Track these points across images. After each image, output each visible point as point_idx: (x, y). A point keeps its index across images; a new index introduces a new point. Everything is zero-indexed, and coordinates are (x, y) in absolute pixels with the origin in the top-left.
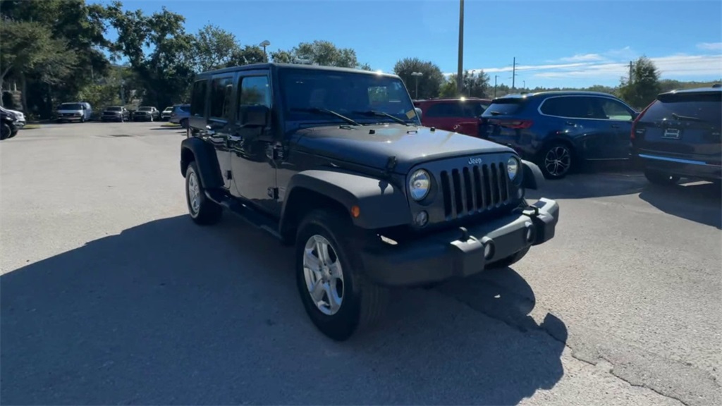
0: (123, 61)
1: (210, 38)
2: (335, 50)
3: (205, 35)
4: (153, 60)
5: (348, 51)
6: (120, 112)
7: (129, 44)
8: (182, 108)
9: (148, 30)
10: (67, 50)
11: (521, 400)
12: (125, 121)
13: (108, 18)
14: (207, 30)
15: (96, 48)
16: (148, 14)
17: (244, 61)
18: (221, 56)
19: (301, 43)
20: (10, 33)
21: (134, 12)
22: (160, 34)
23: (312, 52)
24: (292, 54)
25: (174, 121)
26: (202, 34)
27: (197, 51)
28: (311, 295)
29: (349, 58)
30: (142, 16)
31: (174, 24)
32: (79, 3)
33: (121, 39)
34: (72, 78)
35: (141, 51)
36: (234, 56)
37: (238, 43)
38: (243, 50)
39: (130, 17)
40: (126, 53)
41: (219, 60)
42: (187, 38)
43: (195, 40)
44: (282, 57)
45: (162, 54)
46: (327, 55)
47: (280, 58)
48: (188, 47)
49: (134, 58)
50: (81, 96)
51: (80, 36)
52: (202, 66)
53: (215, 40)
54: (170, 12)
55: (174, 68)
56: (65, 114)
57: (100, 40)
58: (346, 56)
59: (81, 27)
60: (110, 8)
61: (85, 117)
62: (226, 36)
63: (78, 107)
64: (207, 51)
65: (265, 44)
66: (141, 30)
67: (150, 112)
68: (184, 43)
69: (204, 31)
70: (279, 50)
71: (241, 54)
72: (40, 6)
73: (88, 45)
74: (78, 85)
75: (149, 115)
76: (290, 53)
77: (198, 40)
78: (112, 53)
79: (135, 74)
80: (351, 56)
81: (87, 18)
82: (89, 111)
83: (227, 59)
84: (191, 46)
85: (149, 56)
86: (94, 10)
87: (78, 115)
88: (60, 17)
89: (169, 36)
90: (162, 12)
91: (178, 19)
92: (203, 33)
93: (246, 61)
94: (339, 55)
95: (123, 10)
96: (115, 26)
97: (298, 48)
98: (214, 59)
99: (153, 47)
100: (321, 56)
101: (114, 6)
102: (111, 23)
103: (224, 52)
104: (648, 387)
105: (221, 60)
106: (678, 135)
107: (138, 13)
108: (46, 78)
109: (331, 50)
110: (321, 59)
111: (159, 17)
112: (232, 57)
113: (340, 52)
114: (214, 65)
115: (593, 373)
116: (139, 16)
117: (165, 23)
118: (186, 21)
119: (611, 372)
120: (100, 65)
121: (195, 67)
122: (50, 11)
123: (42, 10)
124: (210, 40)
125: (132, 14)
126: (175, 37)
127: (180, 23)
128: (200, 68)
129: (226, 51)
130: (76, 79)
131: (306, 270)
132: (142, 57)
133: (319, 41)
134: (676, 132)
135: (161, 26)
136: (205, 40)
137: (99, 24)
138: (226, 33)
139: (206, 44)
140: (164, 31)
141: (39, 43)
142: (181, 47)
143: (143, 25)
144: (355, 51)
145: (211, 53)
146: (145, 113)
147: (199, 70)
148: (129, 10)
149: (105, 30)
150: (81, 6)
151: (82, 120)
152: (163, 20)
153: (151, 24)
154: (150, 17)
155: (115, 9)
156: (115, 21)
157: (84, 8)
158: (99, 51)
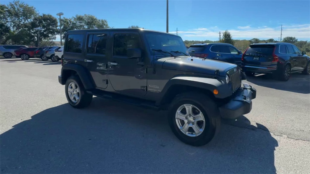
2: (97, 20)
3: (14, 6)
5: (103, 21)
11: (274, 152)
14: (15, 4)
17: (42, 22)
18: (27, 18)
19: (77, 15)
23: (84, 20)
24: (72, 20)
27: (8, 14)
28: (181, 130)
29: (104, 24)
36: (35, 19)
37: (38, 12)
38: (41, 16)
41: (25, 21)
42: (2, 7)
43: (7, 8)
44: (66, 21)
46: (92, 22)
47: (65, 22)
48: (3, 12)
52: (12, 23)
53: (21, 9)
58: (103, 23)
62: (30, 8)
64: (17, 15)
65: (60, 14)
69: (14, 4)
71: (40, 18)
77: (9, 8)
80: (105, 23)
83: (30, 20)
84: (4, 11)
92: (13, 5)
93: (44, 22)
94: (99, 22)
97: (75, 17)
98: (22, 20)
100: (89, 22)
103: (28, 17)
104: (300, 139)
105: (26, 21)
106: (258, 59)
109: (95, 20)
110: (89, 24)
112: (34, 20)
113: (99, 21)
114: (22, 23)
115: (284, 139)
119: (288, 137)
121: (7, 23)
124: (18, 9)
128: (11, 24)
129: (30, 16)
131: (177, 120)
133: (87, 14)
134: (257, 58)
136: (14, 9)
138: (29, 6)
139: (15, 11)
144: (107, 21)
145: (19, 16)
147: (11, 25)
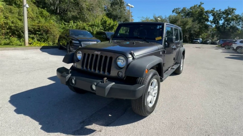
0: (214, 26)
4: (222, 25)
6: (208, 41)
7: (215, 21)
8: (222, 41)
9: (222, 15)
10: (198, 24)
12: (209, 44)
13: (210, 13)
16: (223, 10)
20: (184, 21)
21: (218, 10)
22: (226, 16)
25: (219, 45)
30: (221, 11)
31: (232, 12)
32: (203, 11)
33: (213, 19)
34: (200, 31)
35: (219, 22)
39: (217, 12)
42: (237, 16)
45: (226, 23)
49: (216, 24)
50: (200, 36)
51: (202, 20)
54: (231, 8)
55: (230, 27)
56: (195, 41)
57: (207, 20)
59: (203, 17)
61: (199, 42)
63: (198, 40)
66: (220, 16)
67: (217, 42)
68: (234, 18)
72: (194, 13)
73: (204, 22)
74: (201, 33)
78: (211, 24)
79: (216, 29)
81: (205, 14)
82: (201, 40)
85: (222, 23)
86: (207, 12)
87: (198, 42)
88: (198, 15)
89: (230, 16)
90: (228, 8)
91: (233, 9)
95: (215, 10)
96: (212, 15)
99: (223, 20)
101: (212, 10)
102: (211, 15)
108: (192, 32)
111: (226, 10)
116: (220, 11)
117: (228, 12)
118: (236, 10)
120: (207, 27)
122: (196, 14)
123: (194, 14)
125: (218, 11)
126: (232, 16)
127: (234, 11)
130: (201, 32)
132: (219, 24)
135: (227, 13)
137: (208, 15)
140: (228, 14)
141: (188, 23)
142: (233, 20)
143: (221, 14)
146: (215, 42)
148: (217, 10)
149: (209, 17)
150: (203, 12)
151: (198, 43)
152: (227, 11)
153: (223, 13)
154: (223, 11)
155: (213, 10)
156: (212, 14)
157: (204, 12)
158: (207, 24)
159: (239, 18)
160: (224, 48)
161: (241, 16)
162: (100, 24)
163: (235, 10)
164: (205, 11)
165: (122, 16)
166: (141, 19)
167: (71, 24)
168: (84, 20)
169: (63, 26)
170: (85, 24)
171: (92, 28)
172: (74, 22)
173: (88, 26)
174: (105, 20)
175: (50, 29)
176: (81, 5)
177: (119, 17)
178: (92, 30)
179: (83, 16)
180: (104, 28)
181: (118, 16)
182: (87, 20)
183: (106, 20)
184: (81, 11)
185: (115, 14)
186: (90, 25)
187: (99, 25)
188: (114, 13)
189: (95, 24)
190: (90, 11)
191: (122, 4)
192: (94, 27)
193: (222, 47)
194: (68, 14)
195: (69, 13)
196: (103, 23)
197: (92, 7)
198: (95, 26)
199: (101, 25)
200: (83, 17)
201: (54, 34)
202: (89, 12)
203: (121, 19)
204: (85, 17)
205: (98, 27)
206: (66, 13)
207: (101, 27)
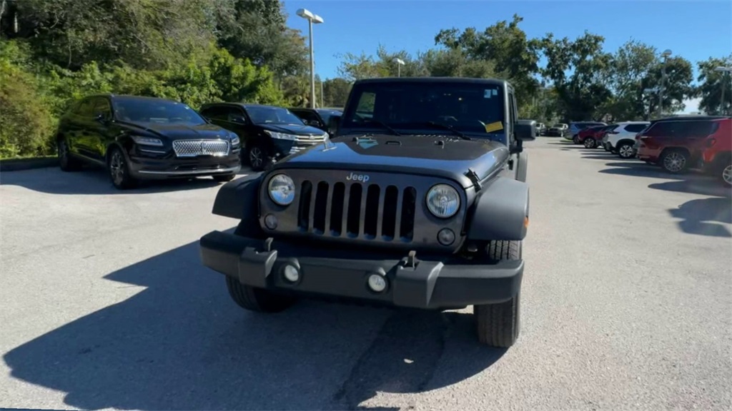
0: (550, 83)
1: (629, 55)
3: (625, 52)
4: (572, 82)
7: (554, 71)
8: (576, 125)
9: (571, 55)
10: (509, 78)
12: (542, 135)
13: (541, 48)
14: (627, 48)
15: (531, 75)
16: (572, 40)
18: (638, 72)
20: (472, 70)
21: (561, 40)
22: (581, 56)
25: (568, 137)
26: (621, 51)
27: (614, 69)
30: (568, 42)
31: (594, 46)
32: (522, 40)
33: (549, 66)
35: (563, 74)
36: (651, 71)
38: (663, 64)
39: (558, 45)
40: (553, 77)
41: (636, 76)
42: (605, 57)
43: (613, 58)
45: (581, 75)
47: (710, 68)
48: (606, 66)
49: (557, 80)
51: (520, 66)
53: (634, 55)
54: (591, 35)
55: (590, 88)
57: (534, 68)
59: (522, 59)
60: (544, 40)
62: (646, 50)
64: (625, 68)
66: (565, 55)
67: (561, 129)
68: (601, 63)
69: (624, 48)
70: (710, 58)
71: (660, 68)
72: (498, 46)
73: (526, 73)
75: (560, 131)
76: (725, 61)
78: (544, 78)
79: (557, 94)
81: (527, 51)
83: (644, 74)
84: (608, 65)
85: (570, 77)
86: (532, 44)
88: (510, 53)
89: (589, 58)
90: (584, 36)
91: (597, 39)
92: (623, 50)
95: (553, 40)
96: (547, 54)
98: (631, 76)
99: (574, 68)
101: (546, 38)
102: (544, 52)
103: (642, 68)
105: (638, 76)
107: (564, 41)
111: (581, 41)
116: (565, 43)
117: (586, 46)
118: (605, 41)
120: (532, 87)
122: (503, 50)
123: (499, 50)
124: (629, 56)
125: (559, 42)
126: (594, 58)
127: (599, 43)
129: (645, 66)
132: (565, 80)
135: (582, 48)
136: (623, 57)
137: (534, 54)
138: (647, 47)
139: (624, 61)
140: (585, 52)
142: (597, 67)
143: (567, 51)
145: (628, 70)
146: (556, 130)
148: (558, 39)
149: (538, 59)
150: (523, 42)
152: (584, 43)
153: (574, 48)
154: (574, 42)
155: (548, 40)
156: (546, 51)
157: (525, 44)
158: (534, 77)
159: (612, 63)
160: (583, 146)
161: (617, 59)
162: (208, 76)
163: (603, 41)
164: (527, 41)
165: (276, 49)
166: (344, 60)
167: (88, 75)
168: (138, 62)
169: (59, 84)
170: (147, 77)
171: (178, 90)
172: (102, 69)
173: (163, 82)
174: (226, 61)
175: (6, 93)
176: (122, 6)
177: (265, 51)
178: (182, 97)
179: (135, 45)
180: (222, 91)
181: (262, 50)
182: (149, 60)
183: (229, 62)
184: (122, 26)
185: (250, 43)
186: (166, 79)
187: (204, 79)
188: (248, 38)
189: (189, 77)
190: (158, 30)
191: (272, 9)
192: (187, 87)
193: (576, 144)
194: (66, 35)
195: (71, 33)
196: (219, 74)
197: (167, 13)
198: (189, 84)
199: (212, 81)
200: (132, 48)
201: (25, 113)
202: (156, 32)
203: (272, 60)
204: (143, 51)
205: (201, 85)
206: (60, 32)
207: (211, 88)
